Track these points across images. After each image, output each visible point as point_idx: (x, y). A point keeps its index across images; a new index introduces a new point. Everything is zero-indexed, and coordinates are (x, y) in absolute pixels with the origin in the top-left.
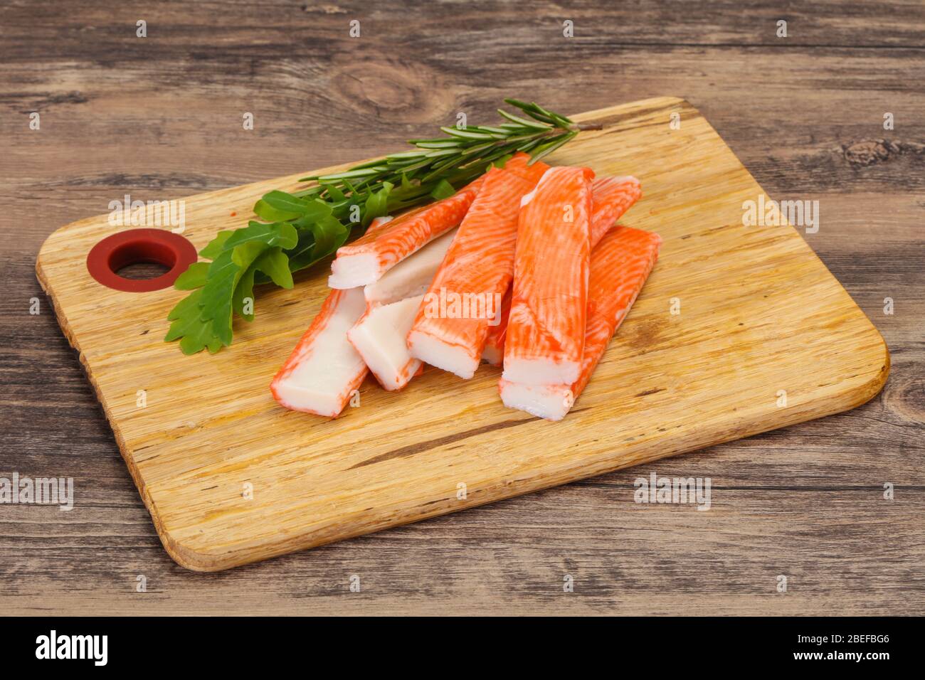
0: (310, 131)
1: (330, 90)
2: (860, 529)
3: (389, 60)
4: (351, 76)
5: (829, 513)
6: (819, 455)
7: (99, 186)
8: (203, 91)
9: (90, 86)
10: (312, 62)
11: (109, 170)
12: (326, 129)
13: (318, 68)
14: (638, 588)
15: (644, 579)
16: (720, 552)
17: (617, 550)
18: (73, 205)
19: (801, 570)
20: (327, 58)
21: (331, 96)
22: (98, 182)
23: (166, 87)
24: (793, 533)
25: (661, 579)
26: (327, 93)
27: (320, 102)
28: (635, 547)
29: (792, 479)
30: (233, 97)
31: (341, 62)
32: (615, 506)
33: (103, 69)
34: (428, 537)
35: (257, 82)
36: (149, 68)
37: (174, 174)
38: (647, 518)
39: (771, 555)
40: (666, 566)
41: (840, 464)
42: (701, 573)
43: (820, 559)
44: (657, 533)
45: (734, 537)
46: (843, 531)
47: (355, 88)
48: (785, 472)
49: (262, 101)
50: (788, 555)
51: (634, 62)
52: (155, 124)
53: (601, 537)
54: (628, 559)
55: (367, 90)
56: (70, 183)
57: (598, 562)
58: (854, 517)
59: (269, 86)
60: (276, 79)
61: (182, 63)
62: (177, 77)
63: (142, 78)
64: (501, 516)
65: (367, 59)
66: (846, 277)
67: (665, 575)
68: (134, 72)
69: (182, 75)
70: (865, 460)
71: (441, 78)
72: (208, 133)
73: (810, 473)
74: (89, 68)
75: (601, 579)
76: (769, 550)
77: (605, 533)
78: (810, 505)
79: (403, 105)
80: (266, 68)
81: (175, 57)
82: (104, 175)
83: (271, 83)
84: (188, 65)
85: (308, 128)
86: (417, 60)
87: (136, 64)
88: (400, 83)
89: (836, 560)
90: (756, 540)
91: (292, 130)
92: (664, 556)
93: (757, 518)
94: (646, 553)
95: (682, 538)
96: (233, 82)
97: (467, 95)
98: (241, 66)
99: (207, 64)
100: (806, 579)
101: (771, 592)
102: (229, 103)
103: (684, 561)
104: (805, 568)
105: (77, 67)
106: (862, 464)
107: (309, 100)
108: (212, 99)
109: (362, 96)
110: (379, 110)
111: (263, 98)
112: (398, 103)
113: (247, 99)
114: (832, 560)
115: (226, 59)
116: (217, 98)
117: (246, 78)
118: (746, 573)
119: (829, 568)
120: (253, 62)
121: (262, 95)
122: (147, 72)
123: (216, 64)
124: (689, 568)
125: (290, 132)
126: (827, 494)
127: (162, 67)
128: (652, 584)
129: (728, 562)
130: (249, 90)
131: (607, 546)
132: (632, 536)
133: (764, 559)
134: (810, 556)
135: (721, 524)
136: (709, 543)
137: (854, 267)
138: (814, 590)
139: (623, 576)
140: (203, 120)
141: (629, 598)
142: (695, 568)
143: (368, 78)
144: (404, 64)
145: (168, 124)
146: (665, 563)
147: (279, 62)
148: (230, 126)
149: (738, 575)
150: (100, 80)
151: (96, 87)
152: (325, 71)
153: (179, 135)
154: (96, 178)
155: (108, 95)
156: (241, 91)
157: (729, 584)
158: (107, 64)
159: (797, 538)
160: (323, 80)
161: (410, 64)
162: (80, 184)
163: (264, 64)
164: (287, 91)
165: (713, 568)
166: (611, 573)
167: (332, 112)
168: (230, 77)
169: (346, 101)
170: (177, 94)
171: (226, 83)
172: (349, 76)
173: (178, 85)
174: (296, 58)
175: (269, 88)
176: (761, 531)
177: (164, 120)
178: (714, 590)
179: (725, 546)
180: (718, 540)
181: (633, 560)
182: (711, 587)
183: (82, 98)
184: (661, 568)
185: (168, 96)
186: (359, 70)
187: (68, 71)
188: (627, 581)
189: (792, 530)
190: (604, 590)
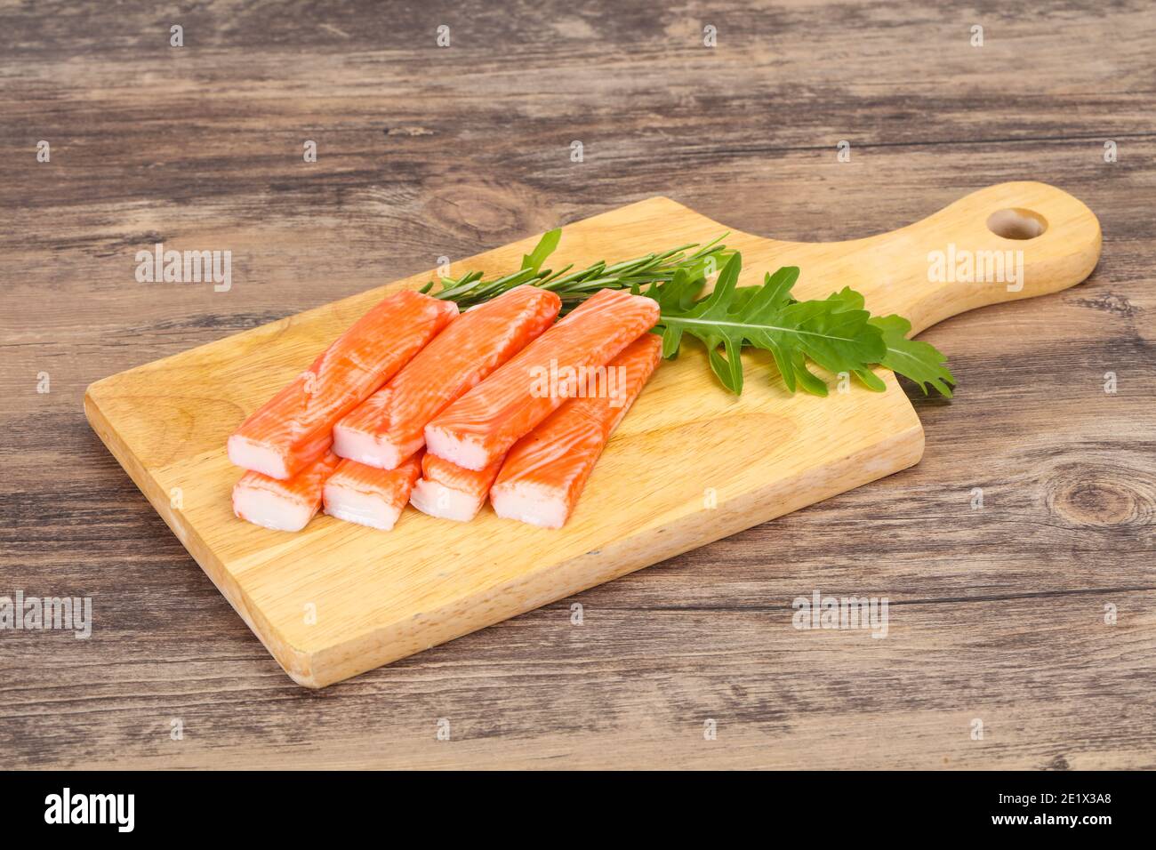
0: (408, 259)
1: (425, 216)
2: (1040, 637)
3: (484, 181)
4: (445, 199)
5: (1004, 622)
6: (987, 564)
7: (190, 329)
8: (289, 224)
9: (167, 225)
10: (402, 188)
11: (198, 311)
12: (425, 256)
13: (409, 193)
14: (813, 710)
15: (819, 700)
16: (895, 668)
17: (786, 674)
18: (164, 350)
19: (982, 682)
20: (418, 183)
21: (427, 222)
22: (188, 324)
23: (250, 222)
24: (969, 646)
25: (835, 700)
26: (422, 219)
27: (415, 229)
28: (804, 669)
29: (962, 590)
30: (322, 229)
31: (434, 186)
32: (779, 629)
33: (178, 206)
34: (585, 672)
35: (346, 211)
36: (228, 202)
37: (268, 312)
38: (814, 639)
39: (949, 669)
40: (839, 687)
41: (1011, 572)
42: (877, 692)
43: (1001, 670)
44: (825, 654)
45: (908, 653)
46: (1021, 640)
47: (451, 212)
48: (954, 583)
49: (353, 231)
50: (968, 667)
51: (746, 170)
52: (241, 261)
53: (768, 661)
54: (799, 682)
55: (465, 214)
56: (158, 327)
57: (767, 687)
58: (1032, 625)
59: (359, 215)
60: (365, 208)
61: (263, 196)
62: (258, 211)
63: (222, 213)
64: (660, 645)
65: (460, 181)
66: (997, 381)
67: (840, 695)
68: (213, 207)
69: (263, 208)
70: (1036, 566)
71: (542, 197)
72: (299, 268)
73: (981, 583)
74: (164, 206)
75: (773, 704)
76: (946, 663)
77: (771, 656)
78: (984, 615)
79: (504, 227)
80: (353, 196)
81: (254, 191)
82: (194, 317)
83: (360, 211)
84: (270, 197)
85: (407, 256)
86: (514, 179)
87: (213, 200)
88: (500, 205)
89: (1017, 670)
90: (932, 655)
91: (389, 259)
92: (836, 676)
93: (930, 632)
94: (816, 674)
95: (854, 657)
96: (320, 213)
97: (572, 213)
98: (326, 195)
99: (290, 195)
100: (988, 691)
101: (953, 706)
102: (318, 234)
103: (858, 681)
104: (986, 680)
105: (151, 206)
106: (1034, 571)
107: (403, 228)
108: (299, 232)
109: (459, 221)
110: (478, 233)
111: (354, 227)
112: (499, 226)
113: (338, 229)
114: (1013, 670)
115: (309, 189)
116: (304, 231)
117: (333, 208)
118: (925, 688)
119: (1011, 679)
120: (339, 190)
121: (352, 224)
122: (226, 206)
123: (299, 195)
124: (864, 687)
125: (388, 260)
126: (1000, 603)
127: (240, 201)
128: (827, 705)
129: (905, 678)
130: (338, 221)
131: (775, 669)
132: (801, 657)
133: (942, 674)
134: (989, 667)
135: (893, 641)
136: (882, 660)
137: (1003, 370)
138: (998, 702)
139: (795, 699)
140: (293, 253)
141: (804, 721)
142: (869, 686)
143: (464, 201)
144: (501, 185)
145: (255, 260)
146: (838, 683)
147: (366, 190)
148: (322, 259)
149: (916, 691)
150: (177, 218)
151: (174, 226)
152: (417, 196)
153: (268, 271)
154: (185, 321)
155: (187, 233)
156: (329, 221)
157: (907, 701)
158: (182, 201)
159: (974, 650)
160: (416, 205)
161: (507, 184)
162: (168, 327)
163: (351, 192)
164: (379, 219)
165: (889, 685)
166: (783, 697)
167: (430, 239)
168: (315, 208)
169: (443, 226)
170: (261, 229)
171: (312, 214)
172: (443, 199)
173: (261, 219)
174: (385, 184)
175: (358, 217)
176: (935, 645)
177: (251, 257)
178: (893, 708)
179: (899, 662)
180: (891, 657)
181: (804, 682)
182: (889, 705)
183: (160, 238)
184: (835, 689)
185: (252, 231)
186: (453, 193)
187: (142, 210)
188: (800, 704)
189: (968, 642)
190: (778, 715)
